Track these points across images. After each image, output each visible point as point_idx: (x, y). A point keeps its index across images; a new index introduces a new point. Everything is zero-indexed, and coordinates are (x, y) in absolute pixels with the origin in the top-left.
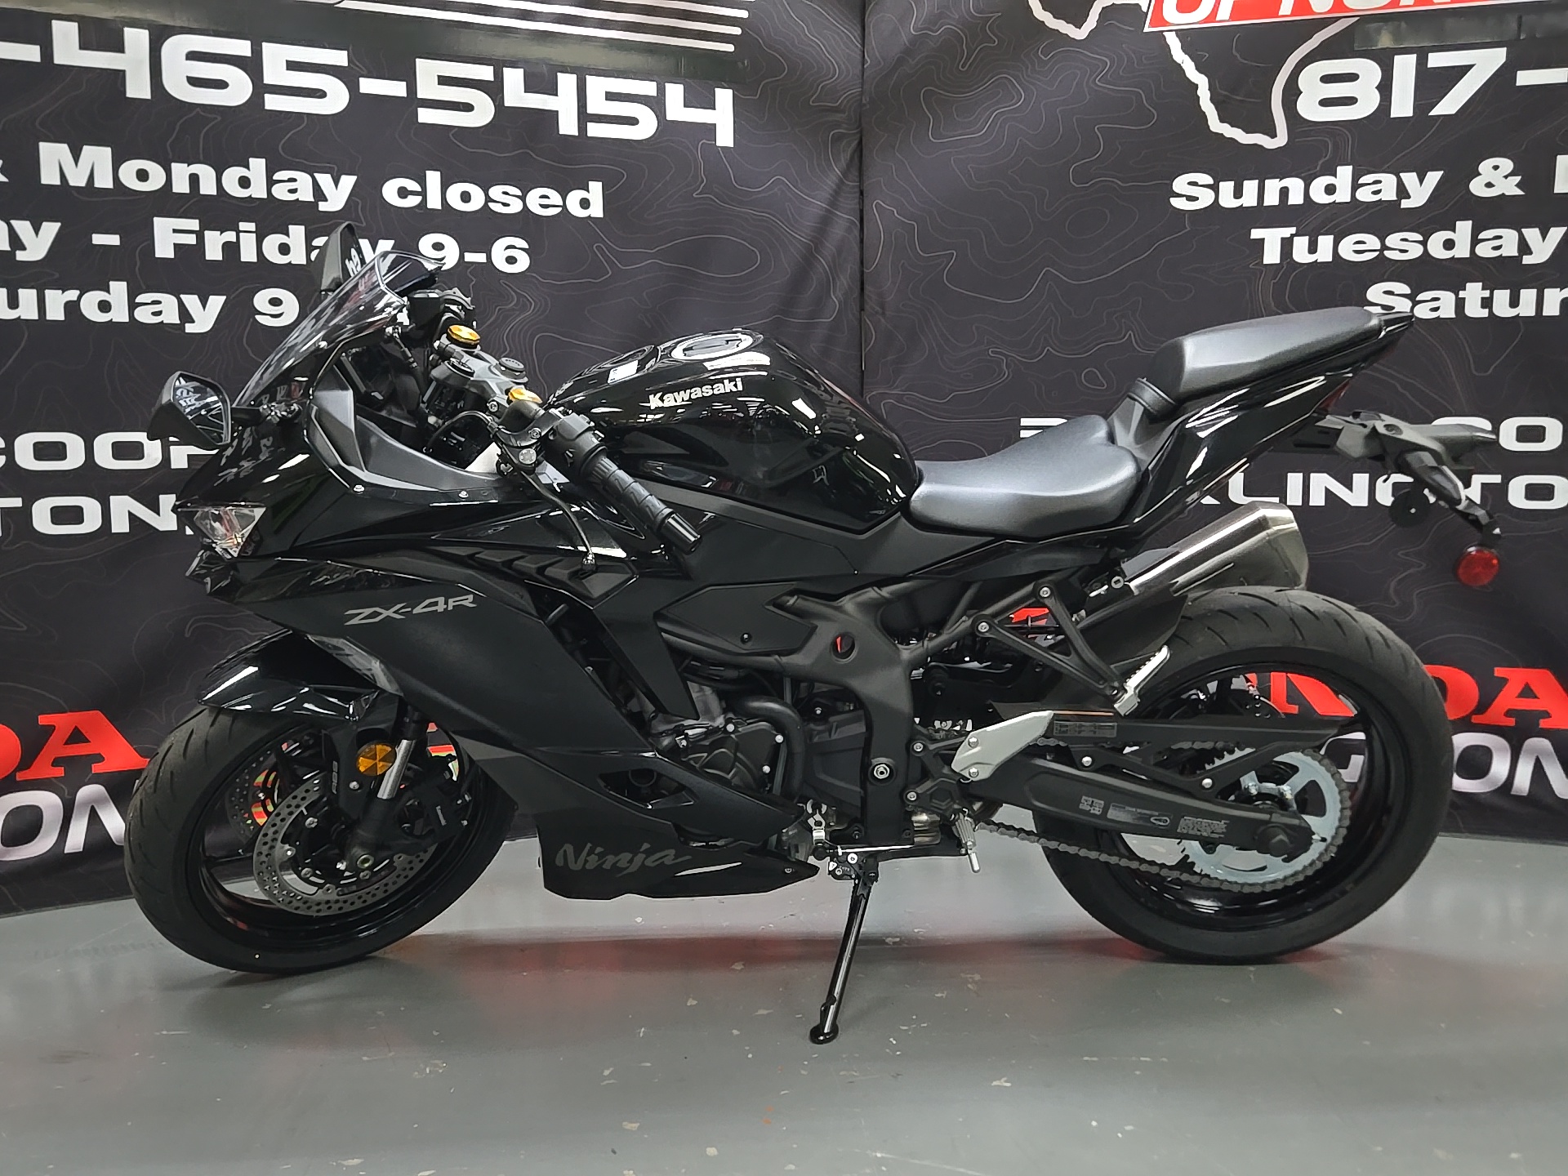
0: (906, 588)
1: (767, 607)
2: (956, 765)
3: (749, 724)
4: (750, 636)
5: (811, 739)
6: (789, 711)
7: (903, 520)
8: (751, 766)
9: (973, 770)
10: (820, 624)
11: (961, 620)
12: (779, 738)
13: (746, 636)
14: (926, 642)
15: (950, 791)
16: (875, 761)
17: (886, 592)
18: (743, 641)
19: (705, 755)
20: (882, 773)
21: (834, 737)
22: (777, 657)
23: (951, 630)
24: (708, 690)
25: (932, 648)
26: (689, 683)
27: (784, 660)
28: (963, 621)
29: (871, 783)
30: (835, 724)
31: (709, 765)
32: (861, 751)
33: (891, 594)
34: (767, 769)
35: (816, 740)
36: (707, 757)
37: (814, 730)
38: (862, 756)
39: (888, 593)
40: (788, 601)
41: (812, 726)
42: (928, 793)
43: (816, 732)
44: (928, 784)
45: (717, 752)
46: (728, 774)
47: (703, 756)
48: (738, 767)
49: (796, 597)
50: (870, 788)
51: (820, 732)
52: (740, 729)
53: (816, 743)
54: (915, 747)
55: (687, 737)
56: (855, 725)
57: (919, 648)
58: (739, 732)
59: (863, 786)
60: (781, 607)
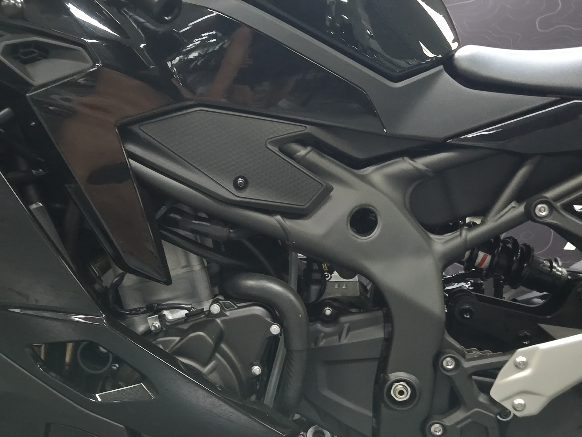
0: (445, 160)
1: (270, 147)
2: (496, 393)
3: (239, 308)
4: (246, 183)
5: (316, 342)
6: (292, 297)
7: (446, 76)
8: (239, 366)
9: (518, 401)
10: (338, 191)
11: (510, 206)
12: (275, 329)
13: (240, 180)
14: (464, 232)
15: (486, 429)
16: (393, 376)
17: (421, 163)
18: (237, 187)
19: (177, 339)
20: (401, 393)
21: (344, 341)
22: (279, 217)
23: (498, 216)
24: (194, 259)
25: (473, 239)
26: (163, 242)
27: (289, 224)
28: (513, 207)
29: (388, 407)
30: (347, 326)
31: (182, 351)
32: (376, 364)
33: (427, 165)
34: (257, 370)
35: (322, 344)
36: (179, 341)
37: (320, 332)
38: (377, 372)
39: (424, 165)
40: (299, 152)
41: (319, 326)
42: (458, 427)
43: (323, 334)
44: (458, 415)
45: (192, 335)
46: (205, 365)
47: (174, 340)
48: (218, 360)
49: (309, 149)
50: (384, 411)
51: (327, 335)
52: (227, 313)
53: (321, 348)
54: (444, 363)
55: (162, 319)
56: (373, 328)
57: (456, 237)
58: (227, 316)
59: (376, 410)
60: (291, 155)
